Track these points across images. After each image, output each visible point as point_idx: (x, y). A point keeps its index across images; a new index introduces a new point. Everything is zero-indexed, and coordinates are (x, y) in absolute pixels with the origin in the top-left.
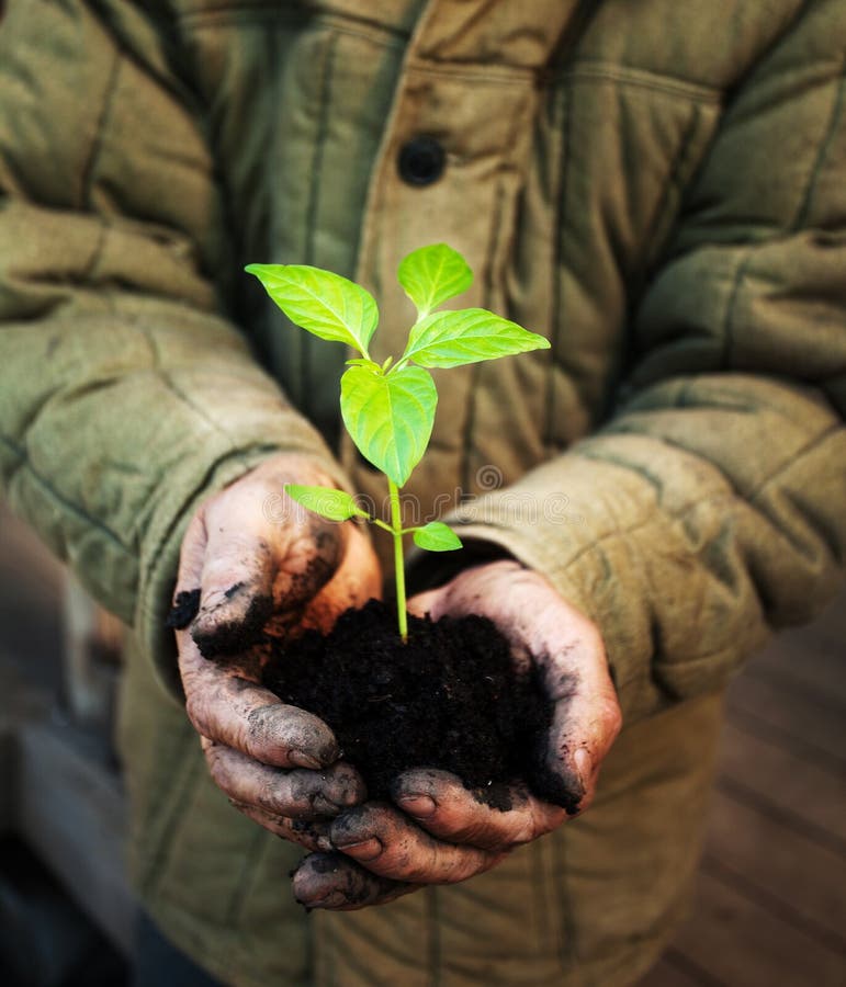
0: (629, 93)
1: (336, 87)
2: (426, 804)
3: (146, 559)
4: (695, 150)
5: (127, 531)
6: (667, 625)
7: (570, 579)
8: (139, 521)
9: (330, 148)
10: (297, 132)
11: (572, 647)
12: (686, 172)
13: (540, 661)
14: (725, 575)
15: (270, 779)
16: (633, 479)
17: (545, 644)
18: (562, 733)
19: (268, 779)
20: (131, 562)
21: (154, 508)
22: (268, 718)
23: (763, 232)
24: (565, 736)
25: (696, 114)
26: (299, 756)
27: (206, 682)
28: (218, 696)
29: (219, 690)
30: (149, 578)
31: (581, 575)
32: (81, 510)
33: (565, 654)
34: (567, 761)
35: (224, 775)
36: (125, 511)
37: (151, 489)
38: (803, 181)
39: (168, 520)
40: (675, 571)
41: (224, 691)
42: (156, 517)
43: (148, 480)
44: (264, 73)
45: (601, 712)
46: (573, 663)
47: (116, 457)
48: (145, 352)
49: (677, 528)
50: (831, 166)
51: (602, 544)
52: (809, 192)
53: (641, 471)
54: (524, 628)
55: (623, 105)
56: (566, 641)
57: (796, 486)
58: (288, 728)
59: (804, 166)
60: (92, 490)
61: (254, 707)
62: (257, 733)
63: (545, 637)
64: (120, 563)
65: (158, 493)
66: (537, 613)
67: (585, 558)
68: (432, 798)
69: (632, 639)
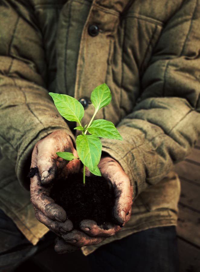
0: (140, 21)
1: (72, 13)
2: (88, 229)
3: (19, 154)
4: (156, 37)
5: (15, 145)
6: (149, 170)
7: (125, 161)
8: (18, 143)
9: (71, 28)
10: (63, 26)
11: (121, 183)
12: (154, 42)
13: (114, 186)
14: (163, 155)
15: (50, 221)
16: (139, 132)
17: (115, 182)
18: (117, 207)
19: (49, 221)
20: (15, 153)
21: (22, 141)
22: (50, 208)
23: (173, 57)
24: (118, 208)
25: (156, 27)
26: (57, 219)
27: (36, 195)
28: (38, 199)
29: (39, 197)
30: (19, 159)
31: (127, 160)
32: (4, 138)
33: (119, 185)
34: (119, 215)
35: (38, 217)
36: (15, 141)
37: (23, 136)
38: (183, 44)
39: (26, 145)
40: (150, 156)
41: (40, 198)
42: (23, 144)
43: (22, 134)
44: (55, 19)
45: (127, 201)
46: (121, 188)
47: (14, 126)
48: (23, 99)
49: (150, 144)
50: (189, 40)
51: (132, 151)
52: (184, 47)
53: (141, 129)
54: (110, 177)
55: (139, 23)
56: (120, 181)
57: (180, 129)
58: (54, 212)
59: (183, 40)
60: (7, 134)
61: (47, 204)
62: (47, 211)
63: (115, 181)
64: (13, 152)
65: (24, 137)
66: (114, 174)
67: (128, 155)
68: (89, 228)
69: (141, 174)
